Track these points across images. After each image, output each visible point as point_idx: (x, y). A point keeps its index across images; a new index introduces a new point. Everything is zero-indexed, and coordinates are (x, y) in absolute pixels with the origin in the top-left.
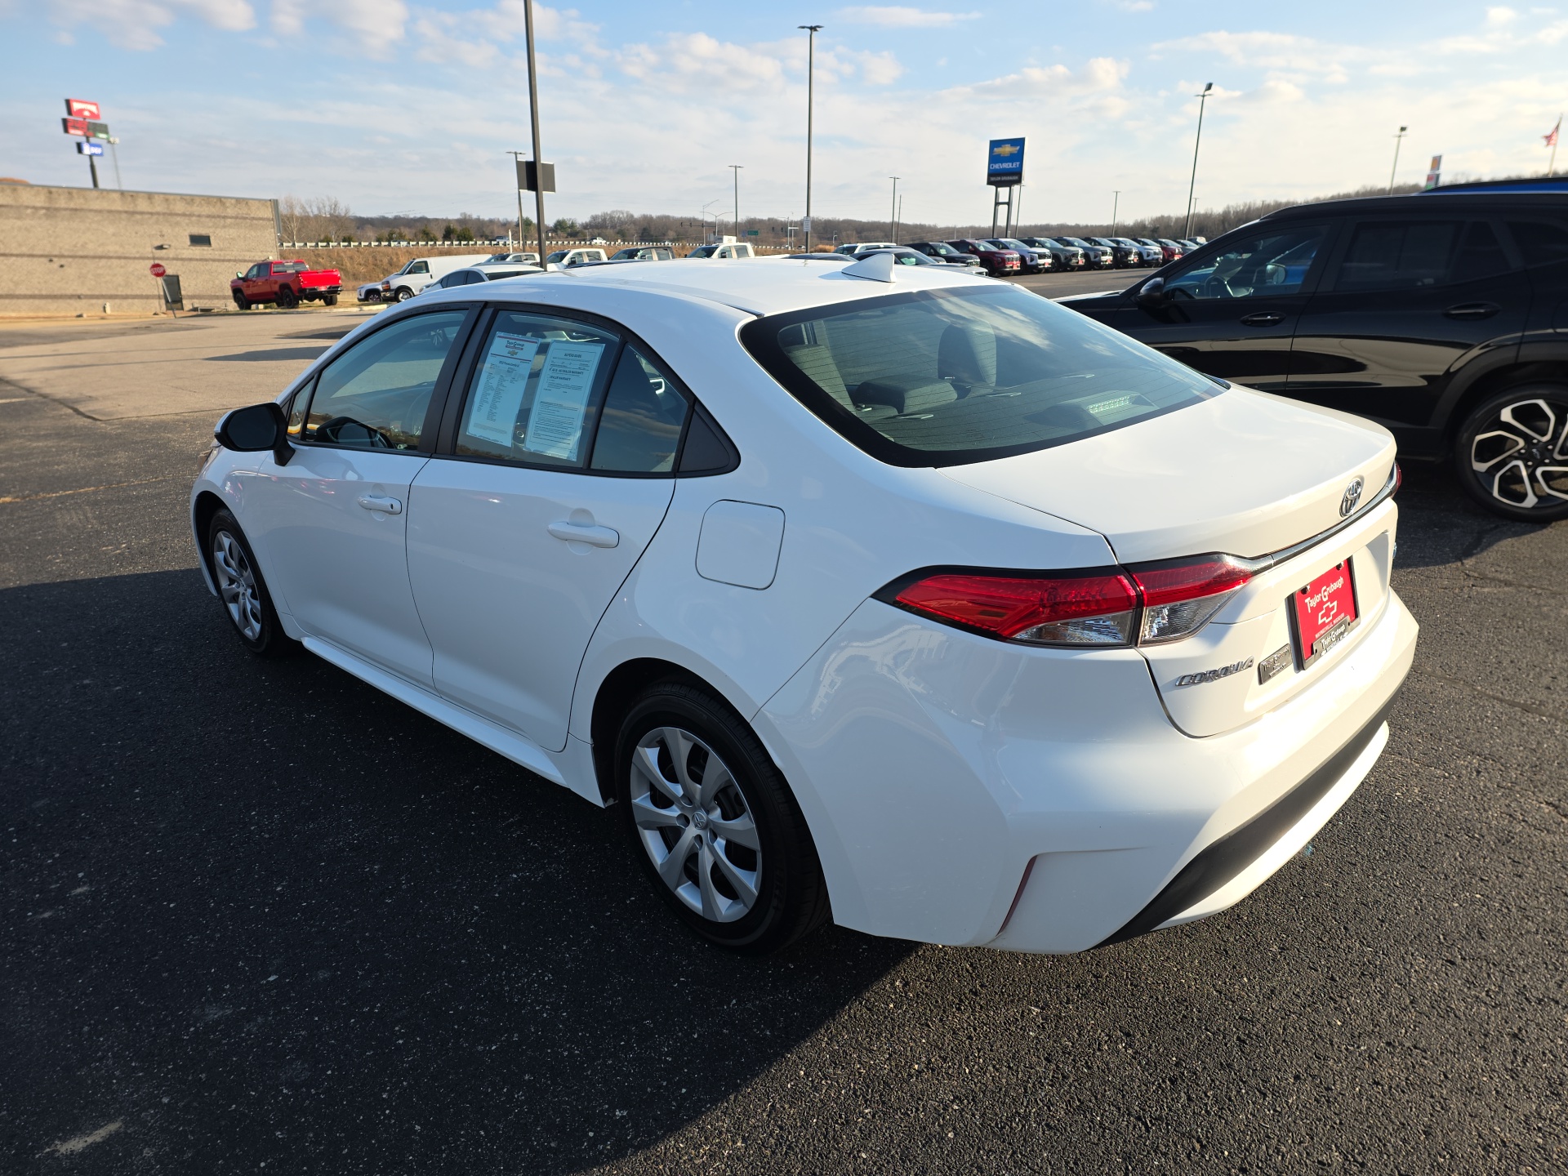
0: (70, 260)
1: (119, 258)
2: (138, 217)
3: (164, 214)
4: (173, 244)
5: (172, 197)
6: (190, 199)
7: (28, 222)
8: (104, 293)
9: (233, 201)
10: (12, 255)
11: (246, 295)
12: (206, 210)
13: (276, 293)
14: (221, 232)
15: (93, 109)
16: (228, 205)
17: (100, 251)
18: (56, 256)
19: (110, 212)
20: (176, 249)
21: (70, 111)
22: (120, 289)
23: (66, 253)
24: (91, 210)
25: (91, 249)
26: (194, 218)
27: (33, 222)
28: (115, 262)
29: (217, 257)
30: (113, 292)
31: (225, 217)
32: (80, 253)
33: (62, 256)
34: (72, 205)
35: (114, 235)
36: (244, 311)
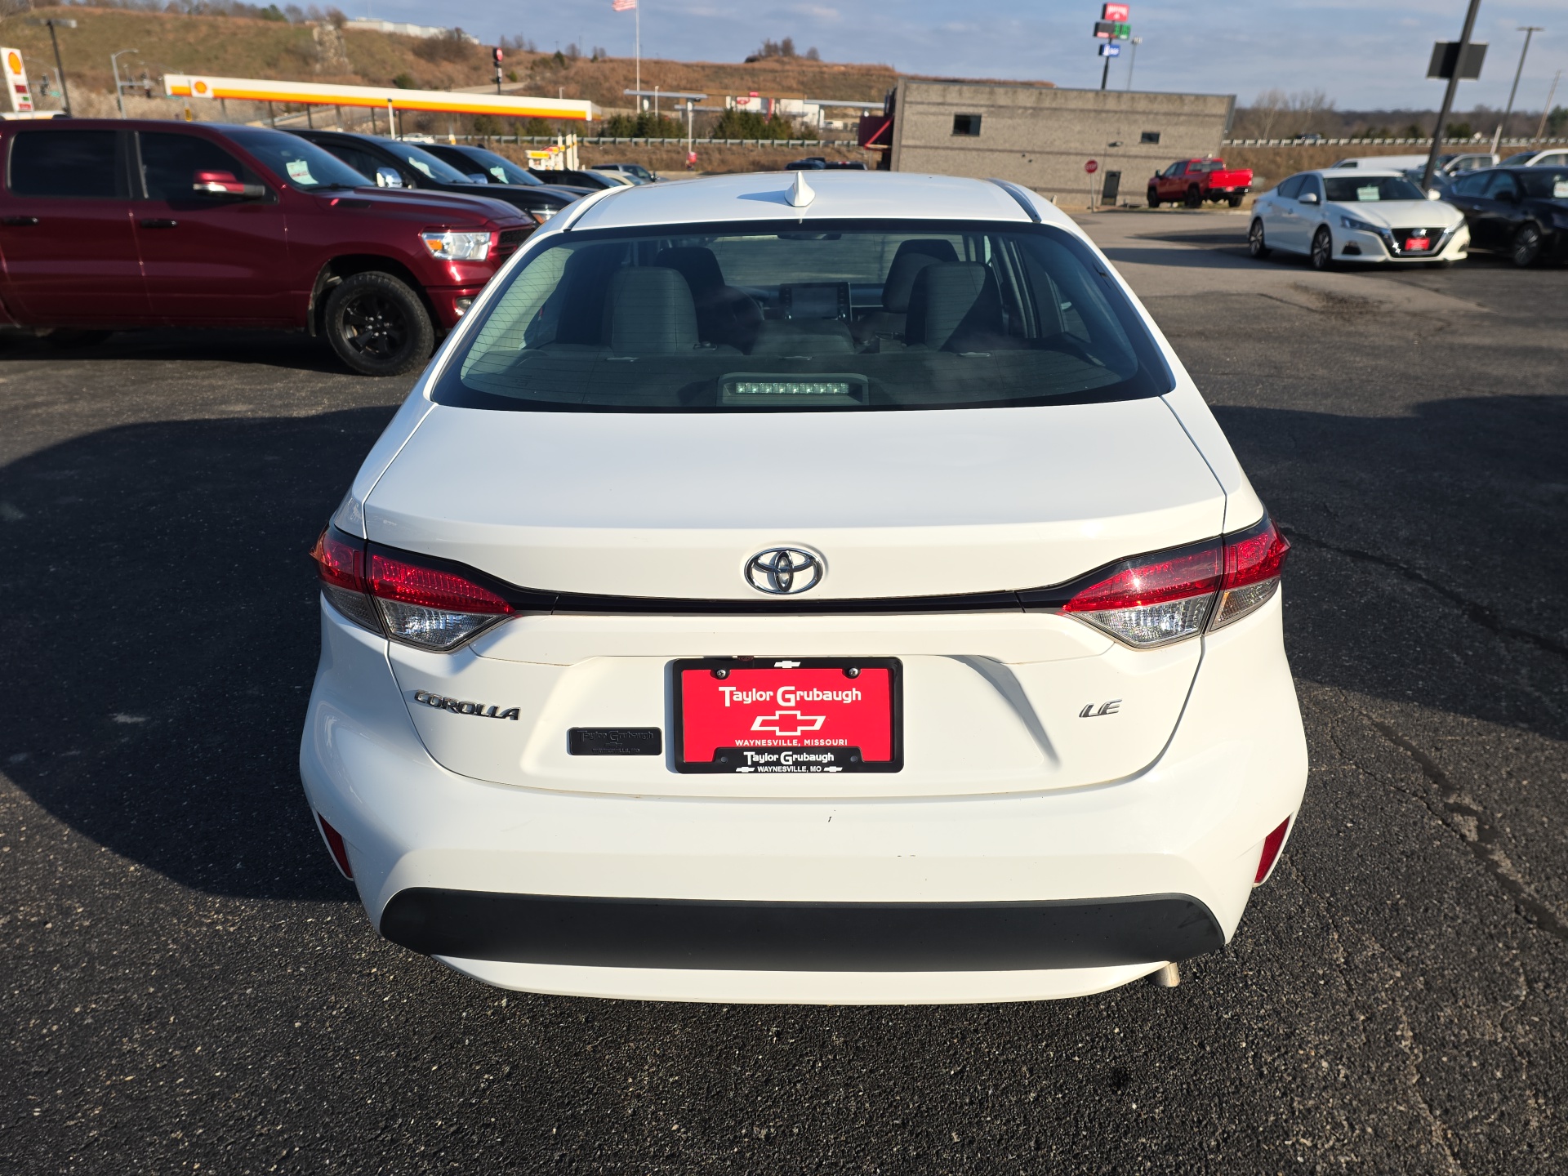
0: (1038, 155)
1: (1077, 154)
2: (1104, 115)
3: (1127, 112)
4: (1125, 142)
5: (1138, 96)
6: (1152, 97)
7: (1018, 121)
8: (1055, 187)
9: (1193, 98)
10: (997, 150)
11: (1158, 194)
12: (1165, 107)
13: (1184, 192)
14: (1171, 130)
15: (1123, 11)
16: (1187, 101)
17: (1063, 148)
18: (1028, 152)
19: (1082, 111)
20: (1127, 146)
21: (1104, 16)
22: (1069, 183)
23: (1037, 149)
24: (1067, 110)
25: (1059, 145)
26: (1151, 117)
27: (1020, 121)
28: (1073, 158)
29: (1160, 155)
30: (1062, 186)
31: (1179, 115)
32: (1048, 150)
33: (1033, 152)
34: (1054, 105)
35: (1079, 132)
36: (1152, 209)
